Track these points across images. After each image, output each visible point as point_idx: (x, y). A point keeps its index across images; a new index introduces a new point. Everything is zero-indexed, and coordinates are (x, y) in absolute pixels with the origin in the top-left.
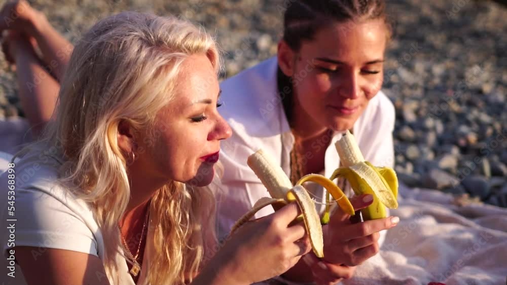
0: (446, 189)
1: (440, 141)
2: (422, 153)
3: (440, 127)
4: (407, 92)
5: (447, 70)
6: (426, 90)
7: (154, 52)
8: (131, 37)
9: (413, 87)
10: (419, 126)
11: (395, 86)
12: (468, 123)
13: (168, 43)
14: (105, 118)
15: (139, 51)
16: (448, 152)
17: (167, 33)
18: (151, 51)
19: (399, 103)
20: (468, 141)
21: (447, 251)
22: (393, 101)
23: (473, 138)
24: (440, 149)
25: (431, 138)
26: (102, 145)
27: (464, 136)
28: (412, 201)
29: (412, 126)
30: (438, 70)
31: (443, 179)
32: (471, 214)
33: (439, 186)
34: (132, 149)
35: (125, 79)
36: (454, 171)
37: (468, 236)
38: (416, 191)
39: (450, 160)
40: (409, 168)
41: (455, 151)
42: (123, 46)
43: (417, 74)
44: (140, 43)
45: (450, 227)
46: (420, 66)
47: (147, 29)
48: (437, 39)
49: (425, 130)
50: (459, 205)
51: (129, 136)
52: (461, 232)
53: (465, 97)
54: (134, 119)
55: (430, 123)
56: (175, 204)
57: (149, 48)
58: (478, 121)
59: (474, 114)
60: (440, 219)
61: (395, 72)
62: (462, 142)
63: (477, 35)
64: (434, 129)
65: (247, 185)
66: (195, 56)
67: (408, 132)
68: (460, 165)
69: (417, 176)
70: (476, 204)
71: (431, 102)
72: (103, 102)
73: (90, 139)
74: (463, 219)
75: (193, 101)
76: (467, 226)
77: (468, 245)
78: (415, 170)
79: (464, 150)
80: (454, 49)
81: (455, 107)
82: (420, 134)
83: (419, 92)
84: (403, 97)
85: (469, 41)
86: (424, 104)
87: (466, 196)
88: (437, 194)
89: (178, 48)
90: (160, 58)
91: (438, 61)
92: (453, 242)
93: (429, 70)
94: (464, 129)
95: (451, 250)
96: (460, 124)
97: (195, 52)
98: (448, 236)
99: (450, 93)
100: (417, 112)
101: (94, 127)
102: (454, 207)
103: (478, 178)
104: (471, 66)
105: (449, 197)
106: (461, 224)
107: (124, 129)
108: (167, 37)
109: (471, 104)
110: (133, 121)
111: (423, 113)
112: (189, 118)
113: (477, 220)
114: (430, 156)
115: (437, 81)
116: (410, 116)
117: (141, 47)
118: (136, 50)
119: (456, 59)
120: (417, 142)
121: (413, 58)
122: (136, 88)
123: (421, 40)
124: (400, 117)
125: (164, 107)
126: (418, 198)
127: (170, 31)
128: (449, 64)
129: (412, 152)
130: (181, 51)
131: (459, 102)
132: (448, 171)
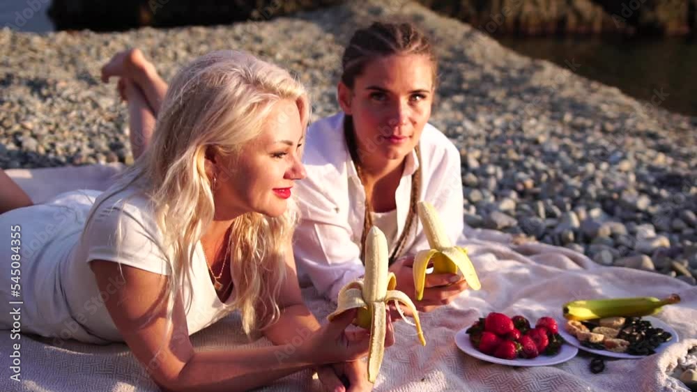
0: (506, 229)
1: (501, 186)
2: (484, 197)
3: (500, 174)
4: (471, 141)
5: (507, 122)
6: (488, 140)
7: (250, 90)
8: (232, 73)
9: (476, 137)
10: (481, 172)
11: (460, 138)
12: (526, 170)
13: (265, 84)
14: (197, 141)
15: (237, 87)
16: (507, 196)
17: (265, 75)
18: (248, 88)
19: (464, 151)
20: (525, 185)
21: (505, 284)
22: (459, 149)
23: (529, 183)
24: (500, 194)
25: (493, 183)
26: (188, 165)
27: (521, 181)
28: (475, 240)
29: (475, 172)
30: (498, 122)
31: (503, 220)
32: (527, 252)
33: (499, 227)
34: (214, 174)
35: (220, 109)
36: (513, 213)
37: (525, 271)
38: (479, 230)
39: (508, 204)
40: (473, 210)
41: (514, 195)
42: (224, 79)
43: (480, 126)
44: (239, 79)
45: (509, 264)
46: (482, 119)
47: (247, 68)
48: (498, 95)
49: (487, 176)
50: (517, 243)
51: (214, 162)
52: (519, 267)
53: (523, 146)
54: (222, 147)
55: (491, 169)
56: (253, 232)
57: (246, 85)
58: (534, 168)
59: (531, 162)
60: (500, 256)
61: (460, 124)
62: (520, 187)
63: (534, 91)
64: (495, 175)
65: (316, 226)
66: (285, 101)
67: (472, 178)
68: (518, 208)
69: (479, 218)
70: (532, 242)
71: (492, 151)
72: (197, 127)
73: (179, 158)
74: (520, 256)
75: (276, 140)
76: (523, 262)
77: (524, 280)
78: (478, 213)
79: (522, 194)
80: (513, 103)
81: (514, 156)
82: (482, 179)
83: (481, 142)
84: (467, 147)
85: (526, 97)
86: (486, 152)
87: (523, 235)
88: (498, 234)
89: (273, 91)
90: (255, 96)
91: (499, 114)
92: (511, 276)
93: (491, 122)
94: (521, 175)
95: (510, 284)
96: (518, 171)
97: (287, 96)
98: (507, 271)
99: (510, 143)
100: (479, 160)
101: (185, 148)
102: (513, 245)
103: (533, 219)
104: (529, 119)
105: (508, 236)
106: (518, 260)
107: (210, 154)
108: (265, 78)
109: (528, 153)
110: (220, 149)
111: (485, 160)
112: (271, 154)
113: (534, 257)
114: (492, 199)
115: (498, 132)
116: (474, 164)
117: (240, 83)
118: (235, 85)
119: (515, 112)
120: (479, 187)
121: (476, 111)
122: (228, 119)
123: (483, 95)
124: (465, 165)
125: (250, 140)
126: (480, 237)
127: (268, 74)
128: (509, 116)
129: (475, 195)
130: (275, 94)
131: (517, 151)
132: (507, 212)
